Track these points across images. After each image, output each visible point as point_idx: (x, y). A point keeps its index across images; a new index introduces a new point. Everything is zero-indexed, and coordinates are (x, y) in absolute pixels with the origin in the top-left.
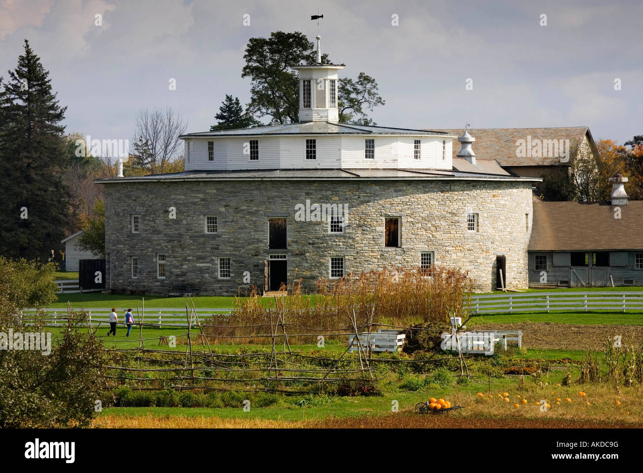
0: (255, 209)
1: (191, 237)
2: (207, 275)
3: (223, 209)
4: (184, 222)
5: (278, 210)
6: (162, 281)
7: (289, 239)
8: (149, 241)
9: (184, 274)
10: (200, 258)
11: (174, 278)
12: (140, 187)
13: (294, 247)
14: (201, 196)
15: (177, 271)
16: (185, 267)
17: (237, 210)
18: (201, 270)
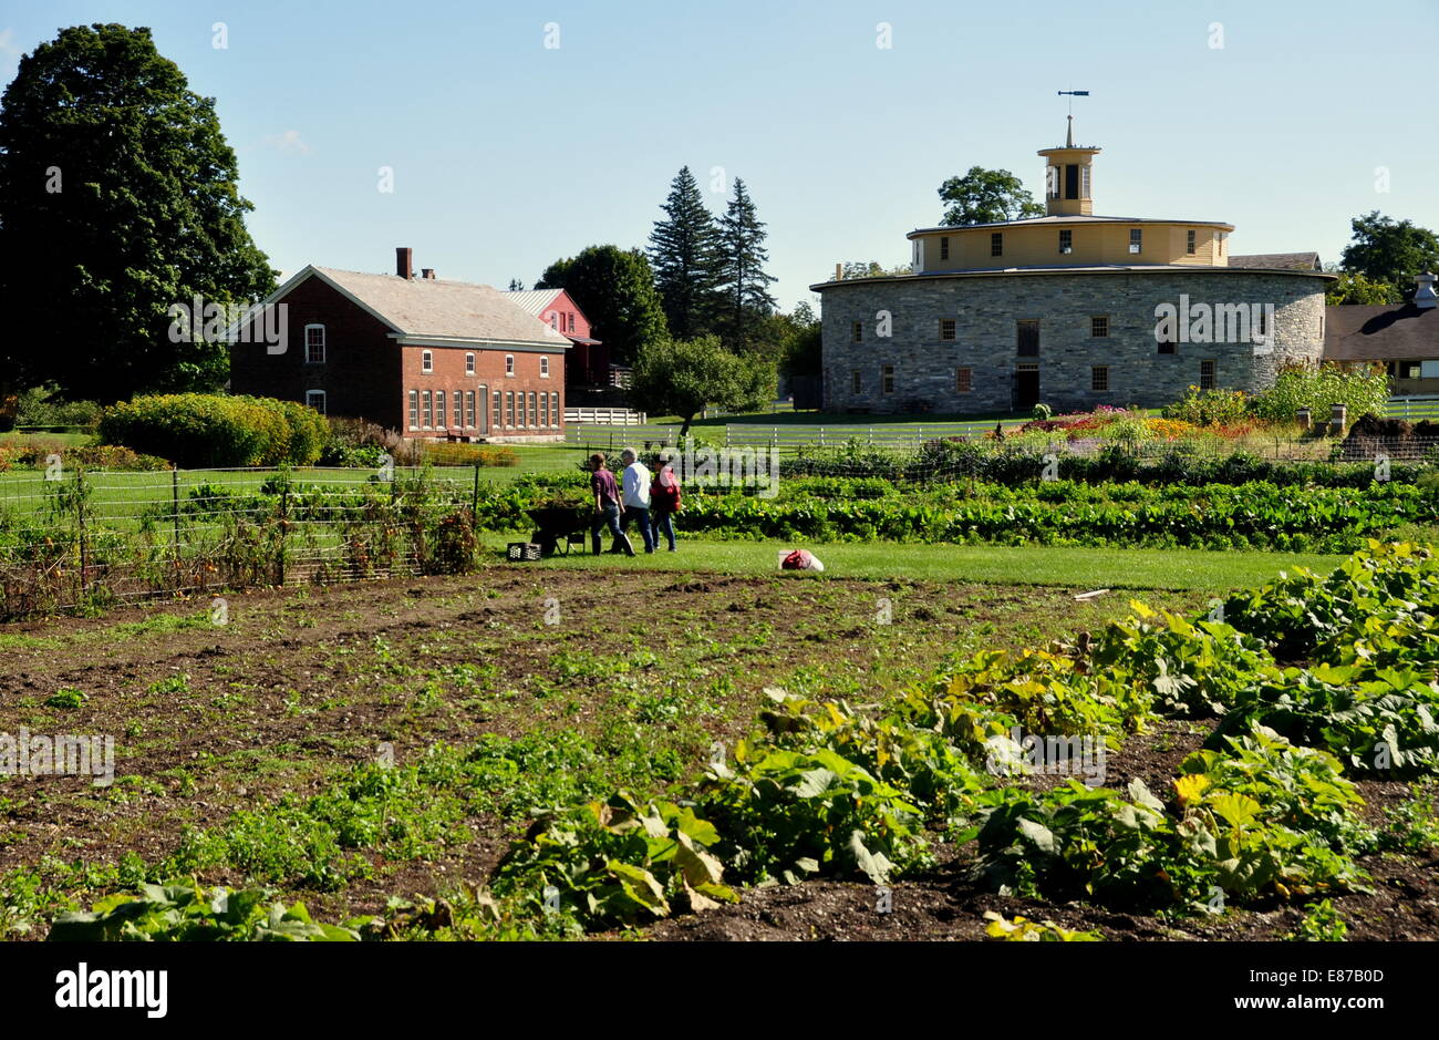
0: (1000, 310)
1: (924, 345)
2: (942, 390)
3: (962, 312)
4: (916, 328)
5: (1029, 311)
6: (889, 399)
7: (1042, 346)
8: (874, 351)
9: (915, 389)
10: (934, 370)
11: (903, 394)
12: (863, 289)
13: (1048, 356)
14: (936, 296)
15: (908, 386)
16: (917, 380)
17: (979, 312)
18: (936, 384)
